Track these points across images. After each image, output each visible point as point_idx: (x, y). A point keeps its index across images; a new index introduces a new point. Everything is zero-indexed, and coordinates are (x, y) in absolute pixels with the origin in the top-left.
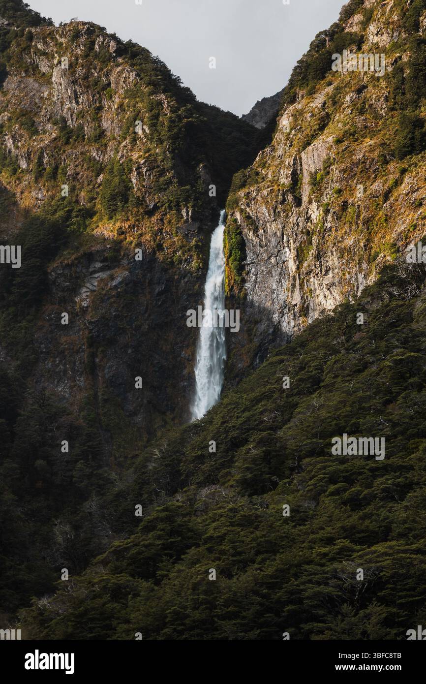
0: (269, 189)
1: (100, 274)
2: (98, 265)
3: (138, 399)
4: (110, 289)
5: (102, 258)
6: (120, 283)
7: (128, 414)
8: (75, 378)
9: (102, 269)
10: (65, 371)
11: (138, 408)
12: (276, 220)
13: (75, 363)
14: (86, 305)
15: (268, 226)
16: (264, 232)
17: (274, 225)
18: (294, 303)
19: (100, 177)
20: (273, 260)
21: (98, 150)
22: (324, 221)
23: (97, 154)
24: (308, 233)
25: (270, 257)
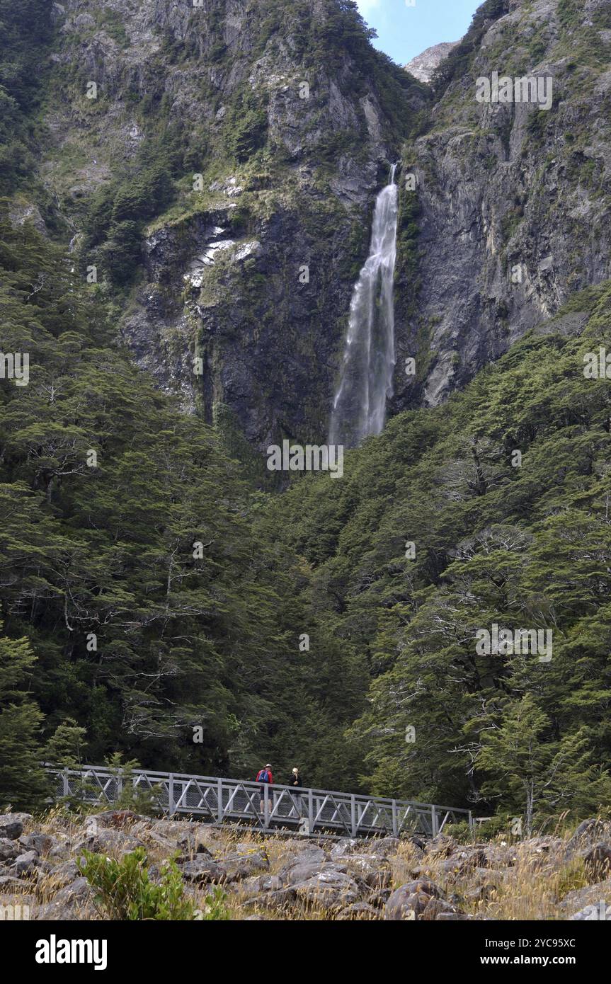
0: (463, 136)
1: (219, 243)
2: (219, 230)
3: (265, 418)
4: (234, 265)
5: (224, 221)
6: (248, 257)
7: (251, 438)
8: (179, 384)
9: (222, 237)
10: (167, 375)
11: (265, 430)
12: (472, 181)
13: (180, 363)
14: (197, 285)
15: (459, 187)
16: (453, 197)
17: (468, 187)
18: (491, 296)
19: (220, 111)
20: (463, 237)
21: (218, 72)
22: (544, 182)
23: (217, 78)
24: (517, 202)
25: (460, 232)
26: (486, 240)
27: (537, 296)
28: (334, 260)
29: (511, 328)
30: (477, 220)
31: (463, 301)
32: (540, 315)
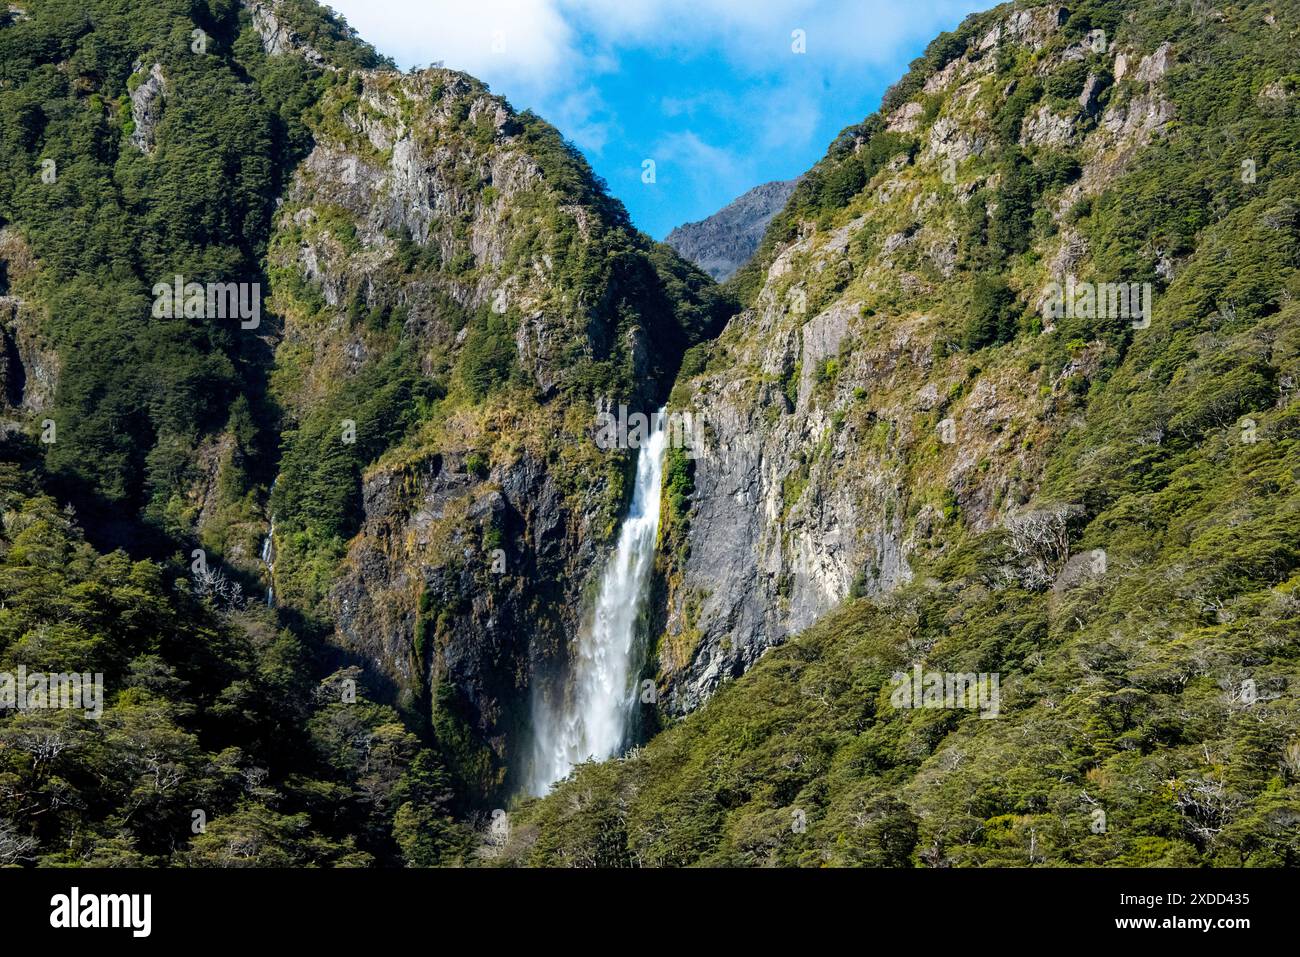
0: (744, 380)
2: (450, 477)
4: (467, 518)
5: (458, 466)
6: (485, 510)
12: (752, 433)
15: (737, 439)
16: (729, 449)
17: (747, 439)
18: (769, 571)
19: (461, 333)
20: (740, 497)
21: (462, 287)
22: (833, 442)
23: (460, 293)
24: (803, 459)
25: (736, 491)
26: (764, 501)
27: (822, 573)
28: (586, 517)
29: (792, 610)
30: (757, 479)
31: (737, 574)
32: (825, 597)
